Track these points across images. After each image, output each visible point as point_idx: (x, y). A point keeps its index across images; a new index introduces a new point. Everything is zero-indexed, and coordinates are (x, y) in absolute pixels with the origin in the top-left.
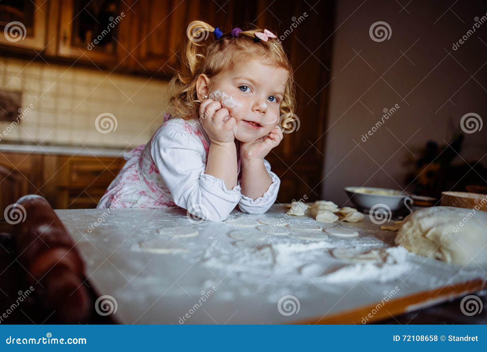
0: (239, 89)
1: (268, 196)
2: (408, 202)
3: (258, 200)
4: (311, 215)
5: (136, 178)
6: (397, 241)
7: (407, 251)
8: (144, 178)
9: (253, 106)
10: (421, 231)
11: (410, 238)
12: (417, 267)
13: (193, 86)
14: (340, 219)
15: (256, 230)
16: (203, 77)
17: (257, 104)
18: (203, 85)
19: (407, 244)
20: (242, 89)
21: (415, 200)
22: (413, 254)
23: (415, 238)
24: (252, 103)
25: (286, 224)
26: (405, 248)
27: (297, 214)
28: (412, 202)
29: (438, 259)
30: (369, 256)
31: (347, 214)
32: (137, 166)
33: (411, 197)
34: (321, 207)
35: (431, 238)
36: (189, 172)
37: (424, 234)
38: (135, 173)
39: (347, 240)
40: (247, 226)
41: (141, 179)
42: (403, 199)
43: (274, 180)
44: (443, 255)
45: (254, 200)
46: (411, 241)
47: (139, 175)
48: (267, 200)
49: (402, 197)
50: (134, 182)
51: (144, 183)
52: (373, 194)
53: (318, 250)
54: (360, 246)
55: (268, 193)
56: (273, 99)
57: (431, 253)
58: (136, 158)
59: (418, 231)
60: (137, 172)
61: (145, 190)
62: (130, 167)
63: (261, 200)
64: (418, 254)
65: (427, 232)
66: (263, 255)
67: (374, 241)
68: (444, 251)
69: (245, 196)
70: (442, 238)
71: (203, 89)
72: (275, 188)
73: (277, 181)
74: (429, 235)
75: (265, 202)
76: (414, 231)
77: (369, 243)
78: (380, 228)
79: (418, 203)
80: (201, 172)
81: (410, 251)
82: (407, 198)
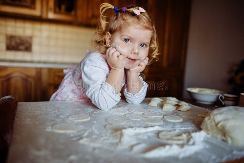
0: (124, 41)
1: (141, 93)
2: (221, 98)
3: (135, 95)
4: (161, 106)
5: (70, 83)
6: (202, 127)
7: (206, 134)
8: (75, 82)
9: (131, 51)
10: (215, 122)
11: (209, 126)
12: (207, 146)
13: (104, 38)
14: (176, 109)
15: (124, 117)
16: (108, 34)
17: (133, 50)
18: (109, 37)
19: (207, 130)
20: (126, 41)
21: (225, 97)
22: (209, 136)
23: (211, 126)
24: (131, 49)
25: (143, 113)
26: (205, 131)
27: (153, 106)
28: (223, 98)
29: (223, 140)
30: (180, 138)
31: (181, 106)
32: (71, 77)
33: (223, 95)
34: (168, 101)
35: (220, 128)
36: (97, 79)
37: (217, 125)
38: (70, 80)
39: (174, 124)
40: (120, 114)
41: (73, 82)
42: (218, 96)
43: (144, 85)
44: (226, 139)
45: (133, 95)
46: (209, 128)
47: (72, 81)
48: (140, 95)
49: (218, 94)
50: (69, 85)
51: (74, 85)
52: (202, 93)
53: (152, 132)
54: (179, 129)
55: (141, 91)
56: (144, 45)
57: (220, 137)
58: (70, 73)
59: (213, 123)
60: (71, 79)
61: (75, 89)
62: (68, 77)
63: (137, 95)
64: (212, 136)
65: (218, 123)
66: (116, 135)
67: (189, 125)
68: (227, 136)
69: (129, 92)
70: (226, 129)
71: (108, 40)
72: (145, 88)
73: (146, 85)
74: (219, 125)
75: (139, 96)
76: (211, 122)
77: (186, 127)
78: (198, 116)
79: (227, 99)
80: (103, 81)
81: (208, 134)
82: (221, 96)
